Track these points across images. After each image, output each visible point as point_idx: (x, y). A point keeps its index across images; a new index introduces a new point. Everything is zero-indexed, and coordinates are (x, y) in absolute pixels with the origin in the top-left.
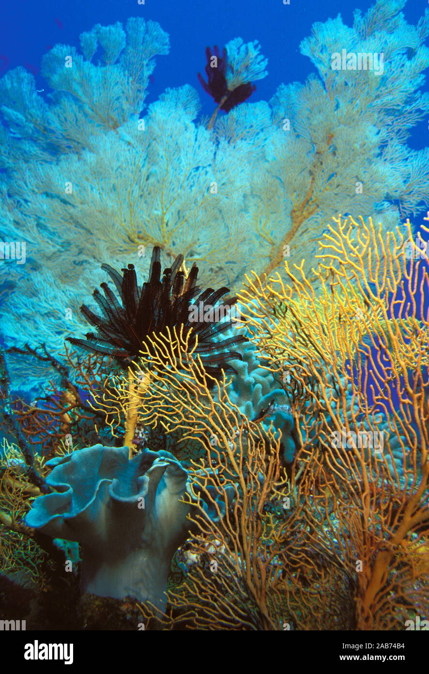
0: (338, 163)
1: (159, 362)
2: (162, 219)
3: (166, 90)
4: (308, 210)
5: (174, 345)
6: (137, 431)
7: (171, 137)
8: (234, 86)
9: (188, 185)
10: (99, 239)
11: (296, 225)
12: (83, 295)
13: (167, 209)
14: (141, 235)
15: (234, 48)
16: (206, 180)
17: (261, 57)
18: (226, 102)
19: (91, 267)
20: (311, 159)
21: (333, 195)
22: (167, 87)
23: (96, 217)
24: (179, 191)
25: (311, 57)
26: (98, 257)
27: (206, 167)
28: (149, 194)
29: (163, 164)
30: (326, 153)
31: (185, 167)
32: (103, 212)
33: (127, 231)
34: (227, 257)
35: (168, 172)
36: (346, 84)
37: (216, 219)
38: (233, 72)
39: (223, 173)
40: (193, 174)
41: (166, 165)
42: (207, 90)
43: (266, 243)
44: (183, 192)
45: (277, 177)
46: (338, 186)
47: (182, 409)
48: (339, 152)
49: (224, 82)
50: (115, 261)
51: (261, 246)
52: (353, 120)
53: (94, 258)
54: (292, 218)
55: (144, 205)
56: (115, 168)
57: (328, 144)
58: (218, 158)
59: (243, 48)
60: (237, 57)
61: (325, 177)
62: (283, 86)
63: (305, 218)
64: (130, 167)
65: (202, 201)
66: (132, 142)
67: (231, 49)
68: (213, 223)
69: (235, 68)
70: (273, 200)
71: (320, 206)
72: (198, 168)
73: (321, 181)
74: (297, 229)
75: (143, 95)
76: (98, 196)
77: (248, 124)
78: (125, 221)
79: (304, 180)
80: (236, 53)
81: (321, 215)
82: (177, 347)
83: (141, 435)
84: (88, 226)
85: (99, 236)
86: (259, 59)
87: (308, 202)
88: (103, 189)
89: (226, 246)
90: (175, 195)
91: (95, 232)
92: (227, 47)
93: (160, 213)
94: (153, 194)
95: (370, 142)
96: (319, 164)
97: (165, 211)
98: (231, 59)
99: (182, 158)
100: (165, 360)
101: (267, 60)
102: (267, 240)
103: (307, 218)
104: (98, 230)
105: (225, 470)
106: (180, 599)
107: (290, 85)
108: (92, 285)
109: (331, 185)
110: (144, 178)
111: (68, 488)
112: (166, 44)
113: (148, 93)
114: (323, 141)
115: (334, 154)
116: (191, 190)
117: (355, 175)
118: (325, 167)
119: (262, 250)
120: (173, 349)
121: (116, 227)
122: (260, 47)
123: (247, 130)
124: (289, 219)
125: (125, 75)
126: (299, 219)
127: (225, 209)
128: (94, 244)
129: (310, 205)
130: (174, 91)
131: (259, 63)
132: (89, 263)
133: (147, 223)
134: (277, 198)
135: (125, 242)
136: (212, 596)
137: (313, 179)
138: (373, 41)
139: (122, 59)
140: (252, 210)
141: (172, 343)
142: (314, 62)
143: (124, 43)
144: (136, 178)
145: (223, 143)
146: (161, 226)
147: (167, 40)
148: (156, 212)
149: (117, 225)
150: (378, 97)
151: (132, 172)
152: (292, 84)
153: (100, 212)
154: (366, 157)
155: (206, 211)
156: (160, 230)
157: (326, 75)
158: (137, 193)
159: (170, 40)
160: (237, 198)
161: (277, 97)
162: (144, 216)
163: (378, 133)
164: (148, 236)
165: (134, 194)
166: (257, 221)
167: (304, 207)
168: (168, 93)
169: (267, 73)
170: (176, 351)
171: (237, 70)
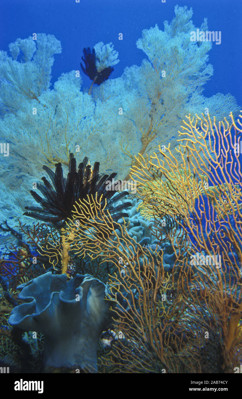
0: (165, 108)
1: (84, 217)
2: (67, 148)
3: (62, 74)
4: (151, 137)
5: (92, 206)
6: (69, 266)
7: (68, 101)
8: (101, 69)
9: (80, 128)
10: (31, 162)
11: (145, 146)
12: (23, 195)
13: (69, 143)
14: (55, 158)
15: (99, 48)
16: (91, 124)
17: (115, 52)
18: (97, 79)
19: (27, 179)
20: (149, 107)
21: (164, 127)
22: (62, 73)
23: (28, 149)
24: (75, 131)
25: (143, 49)
26: (30, 172)
27: (90, 117)
28: (58, 134)
29: (65, 116)
30: (157, 104)
31: (78, 117)
32: (32, 146)
33: (47, 157)
34: (106, 167)
35: (68, 121)
36: (165, 64)
37: (98, 146)
38: (99, 62)
39: (100, 119)
40: (83, 121)
41: (66, 117)
42: (85, 73)
43: (128, 158)
44: (78, 132)
45: (131, 120)
46: (166, 122)
47: (100, 244)
48: (165, 102)
49: (95, 67)
50: (41, 174)
51: (125, 159)
52: (171, 84)
53: (29, 173)
54: (142, 142)
55: (56, 141)
56: (37, 121)
57: (158, 98)
58: (97, 111)
59: (104, 48)
60: (101, 53)
61: (159, 117)
62: (127, 68)
63: (149, 141)
64: (46, 120)
65: (89, 136)
66: (47, 105)
67: (97, 49)
68: (96, 148)
69: (100, 59)
70: (130, 133)
71: (158, 134)
72: (85, 118)
73: (157, 120)
74: (146, 148)
75: (49, 78)
76: (28, 137)
77: (112, 91)
78: (45, 151)
79: (147, 120)
80: (100, 51)
81: (158, 139)
82: (94, 207)
83: (71, 268)
84: (24, 155)
85: (31, 161)
86: (114, 53)
87: (150, 132)
88: (30, 133)
89: (105, 161)
90: (73, 134)
91: (28, 158)
92: (95, 48)
93: (65, 145)
94: (60, 134)
95: (183, 95)
96: (155, 110)
97: (68, 144)
98: (97, 54)
99: (76, 112)
100: (87, 216)
101: (117, 53)
102: (129, 156)
103: (151, 141)
104: (29, 157)
105: (130, 278)
106: (109, 361)
107: (131, 67)
108: (29, 189)
109: (162, 121)
110: (54, 125)
111: (33, 300)
112: (59, 47)
113: (52, 77)
114: (155, 97)
115: (162, 104)
116: (83, 131)
117: (176, 114)
118: (158, 112)
119: (127, 162)
120: (92, 208)
121: (40, 155)
122: (113, 46)
123: (112, 94)
124: (140, 143)
125: (38, 67)
126: (146, 143)
127: (103, 139)
128: (28, 165)
129: (152, 134)
130: (67, 75)
131: (114, 55)
132: (26, 176)
133: (58, 152)
134: (132, 132)
135: (46, 163)
136: (129, 357)
137: (152, 119)
138: (178, 38)
139: (34, 58)
140: (118, 139)
141: (91, 205)
142: (145, 52)
143: (35, 48)
144: (50, 126)
145: (99, 102)
146: (66, 152)
147: (60, 45)
148: (63, 145)
149: (41, 153)
150: (183, 69)
151: (47, 122)
152: (132, 67)
153: (30, 147)
154: (181, 104)
155: (92, 142)
156: (66, 155)
157: (153, 59)
158: (51, 134)
159: (61, 45)
160: (109, 132)
161: (124, 75)
162: (56, 148)
163: (186, 90)
164: (59, 159)
165: (49, 135)
166: (121, 145)
167: (149, 135)
168: (63, 76)
169: (119, 61)
170: (94, 209)
171: (102, 60)
